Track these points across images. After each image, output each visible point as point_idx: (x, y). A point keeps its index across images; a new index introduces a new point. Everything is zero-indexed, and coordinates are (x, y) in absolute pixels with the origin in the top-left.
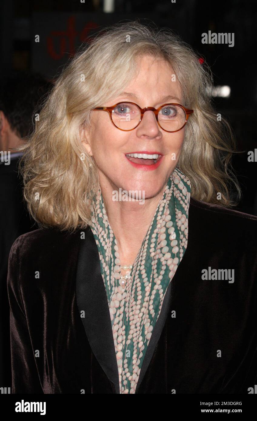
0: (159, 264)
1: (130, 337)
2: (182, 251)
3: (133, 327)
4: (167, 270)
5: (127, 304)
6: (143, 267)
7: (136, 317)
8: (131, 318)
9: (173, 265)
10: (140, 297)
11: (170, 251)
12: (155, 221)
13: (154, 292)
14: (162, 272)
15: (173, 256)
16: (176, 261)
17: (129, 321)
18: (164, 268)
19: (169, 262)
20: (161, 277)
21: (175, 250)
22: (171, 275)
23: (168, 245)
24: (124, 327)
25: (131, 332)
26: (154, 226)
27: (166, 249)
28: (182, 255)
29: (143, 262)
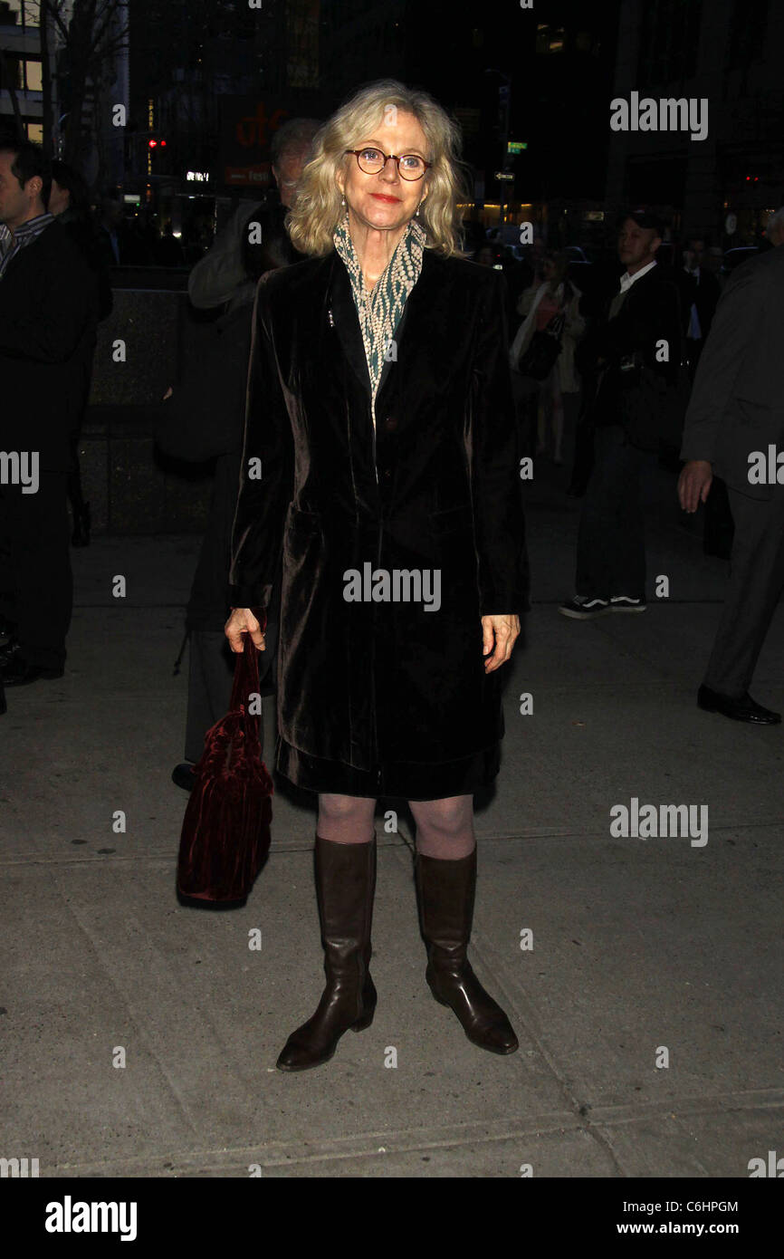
0: (399, 285)
1: (374, 347)
2: (417, 275)
3: (376, 339)
4: (405, 290)
5: (368, 320)
6: (384, 290)
7: (379, 330)
8: (375, 331)
9: (410, 286)
10: (382, 314)
11: (407, 274)
12: (395, 253)
13: (395, 307)
14: (401, 291)
15: (409, 279)
16: (412, 283)
17: (373, 333)
18: (402, 287)
19: (406, 283)
20: (400, 295)
21: (411, 274)
22: (407, 294)
23: (405, 269)
24: (369, 340)
25: (375, 343)
26: (394, 257)
27: (403, 273)
28: (416, 279)
29: (385, 286)
